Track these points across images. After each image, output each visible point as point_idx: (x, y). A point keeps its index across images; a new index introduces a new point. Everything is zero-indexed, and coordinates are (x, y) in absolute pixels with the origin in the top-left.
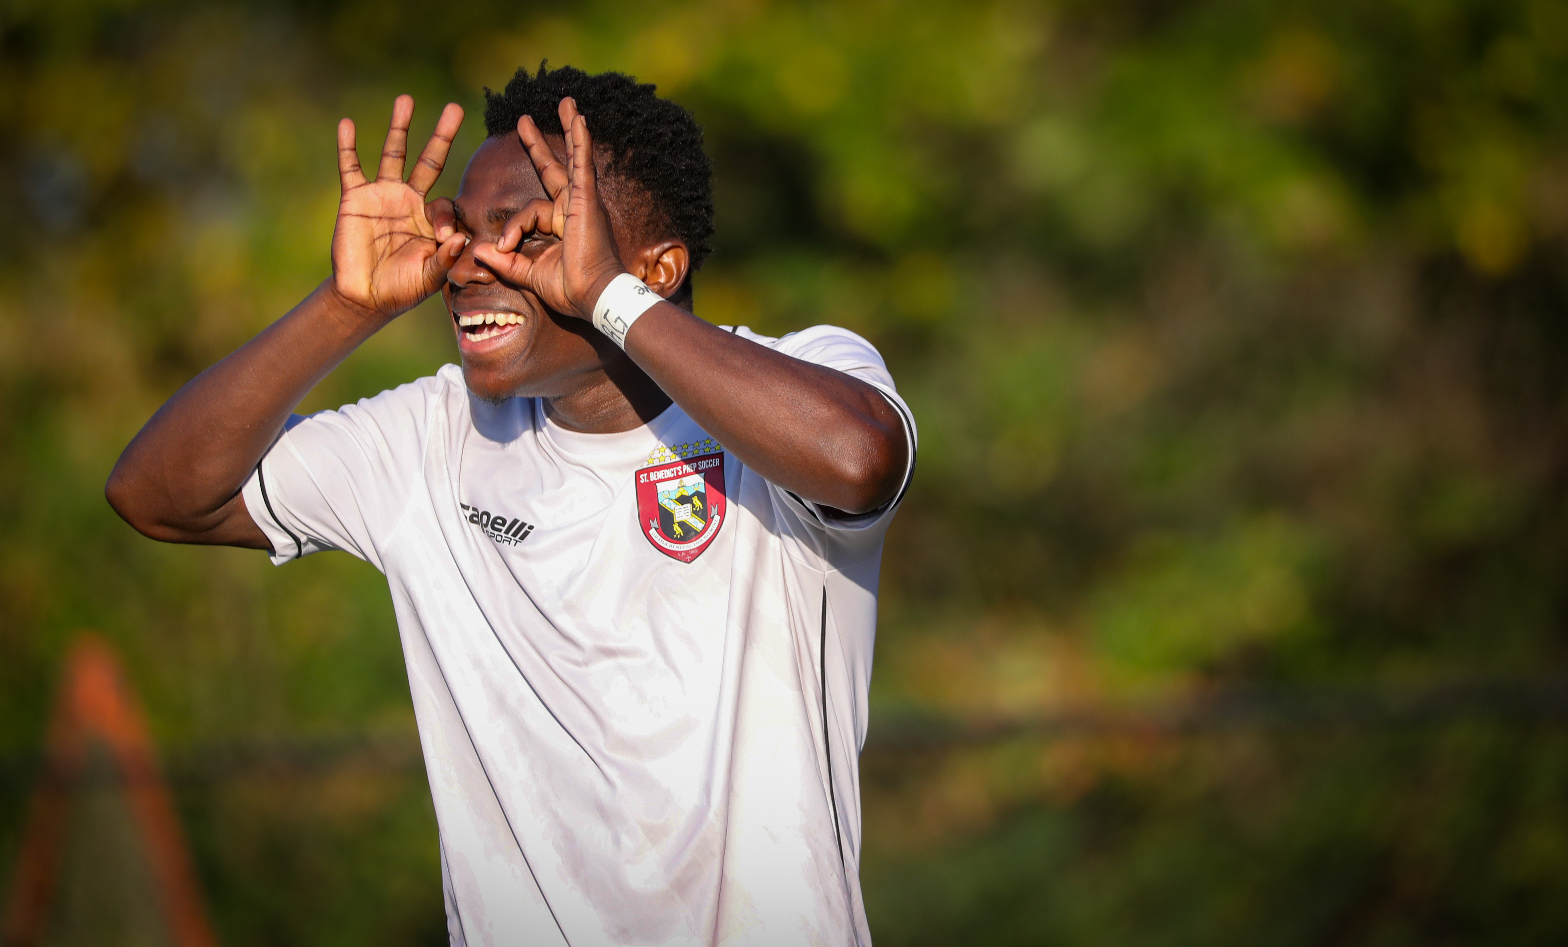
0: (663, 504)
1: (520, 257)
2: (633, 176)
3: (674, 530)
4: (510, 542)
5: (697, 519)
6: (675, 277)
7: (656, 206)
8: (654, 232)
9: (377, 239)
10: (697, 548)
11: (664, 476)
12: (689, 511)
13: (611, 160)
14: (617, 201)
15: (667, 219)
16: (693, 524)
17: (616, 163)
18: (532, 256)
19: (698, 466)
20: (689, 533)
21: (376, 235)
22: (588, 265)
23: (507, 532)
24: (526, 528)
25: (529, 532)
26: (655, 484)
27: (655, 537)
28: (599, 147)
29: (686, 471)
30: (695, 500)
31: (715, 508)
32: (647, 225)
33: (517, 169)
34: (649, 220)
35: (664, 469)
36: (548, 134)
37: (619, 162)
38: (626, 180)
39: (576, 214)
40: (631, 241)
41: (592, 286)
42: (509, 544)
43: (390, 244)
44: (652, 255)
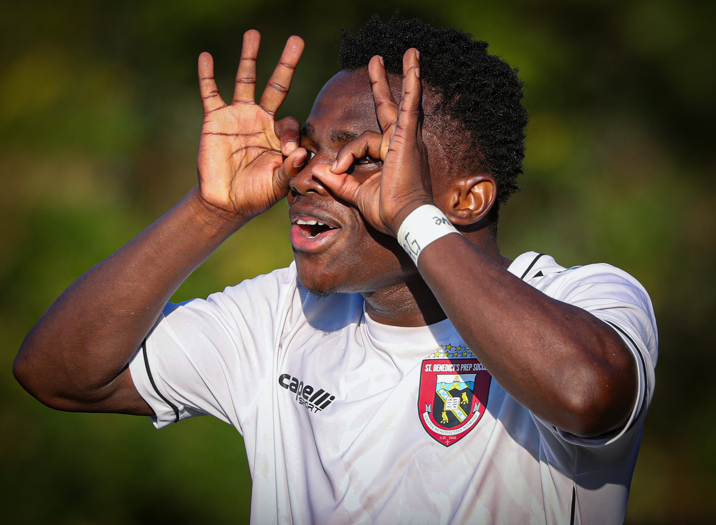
0: (439, 393)
1: (350, 177)
2: (457, 117)
3: (442, 417)
4: (312, 408)
5: (462, 411)
6: (482, 206)
7: (474, 144)
8: (469, 166)
9: (234, 153)
10: (456, 435)
11: (444, 369)
12: (457, 404)
13: (441, 101)
14: (441, 136)
15: (482, 156)
16: (458, 415)
17: (444, 104)
18: (361, 178)
19: (473, 367)
20: (453, 422)
21: (234, 150)
22: (399, 194)
23: (311, 400)
24: (328, 399)
25: (330, 402)
26: (436, 375)
27: (427, 419)
28: (432, 89)
29: (463, 369)
30: (464, 395)
31: (477, 405)
32: (464, 159)
33: (360, 100)
34: (466, 156)
35: (446, 364)
36: (390, 73)
37: (447, 103)
38: (451, 119)
39: (395, 150)
40: (449, 171)
41: (400, 211)
42: (311, 410)
43: (246, 157)
44: (465, 185)
